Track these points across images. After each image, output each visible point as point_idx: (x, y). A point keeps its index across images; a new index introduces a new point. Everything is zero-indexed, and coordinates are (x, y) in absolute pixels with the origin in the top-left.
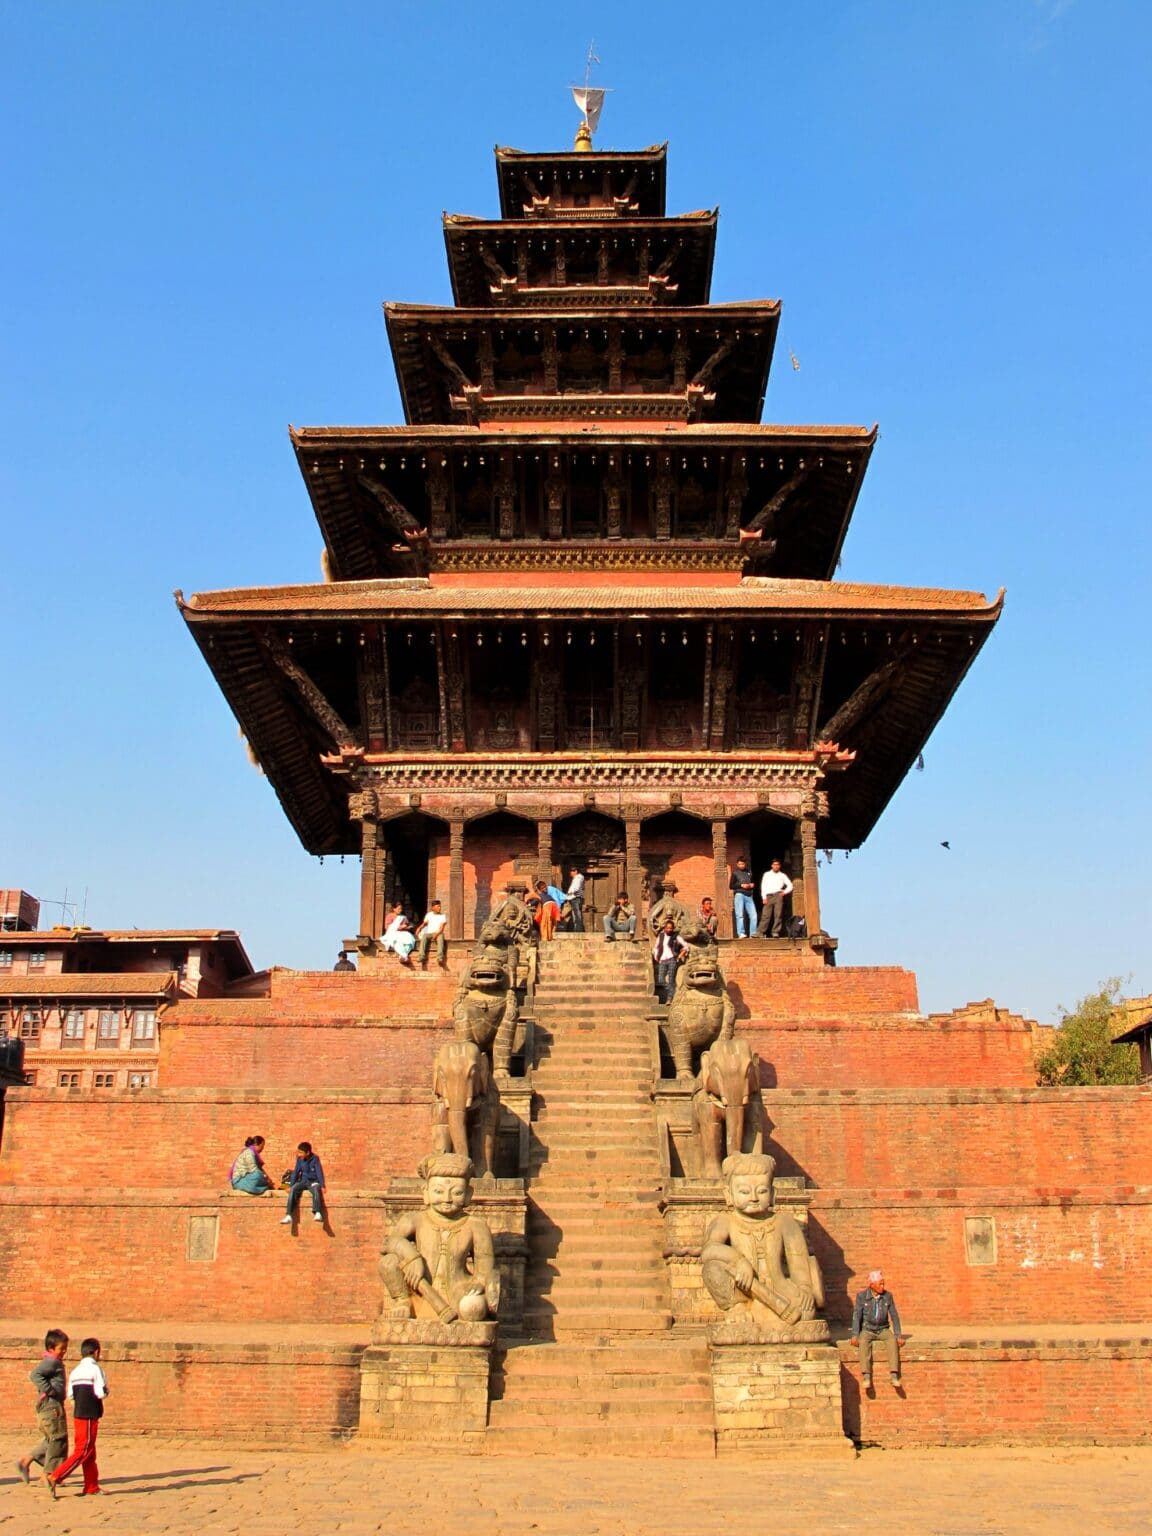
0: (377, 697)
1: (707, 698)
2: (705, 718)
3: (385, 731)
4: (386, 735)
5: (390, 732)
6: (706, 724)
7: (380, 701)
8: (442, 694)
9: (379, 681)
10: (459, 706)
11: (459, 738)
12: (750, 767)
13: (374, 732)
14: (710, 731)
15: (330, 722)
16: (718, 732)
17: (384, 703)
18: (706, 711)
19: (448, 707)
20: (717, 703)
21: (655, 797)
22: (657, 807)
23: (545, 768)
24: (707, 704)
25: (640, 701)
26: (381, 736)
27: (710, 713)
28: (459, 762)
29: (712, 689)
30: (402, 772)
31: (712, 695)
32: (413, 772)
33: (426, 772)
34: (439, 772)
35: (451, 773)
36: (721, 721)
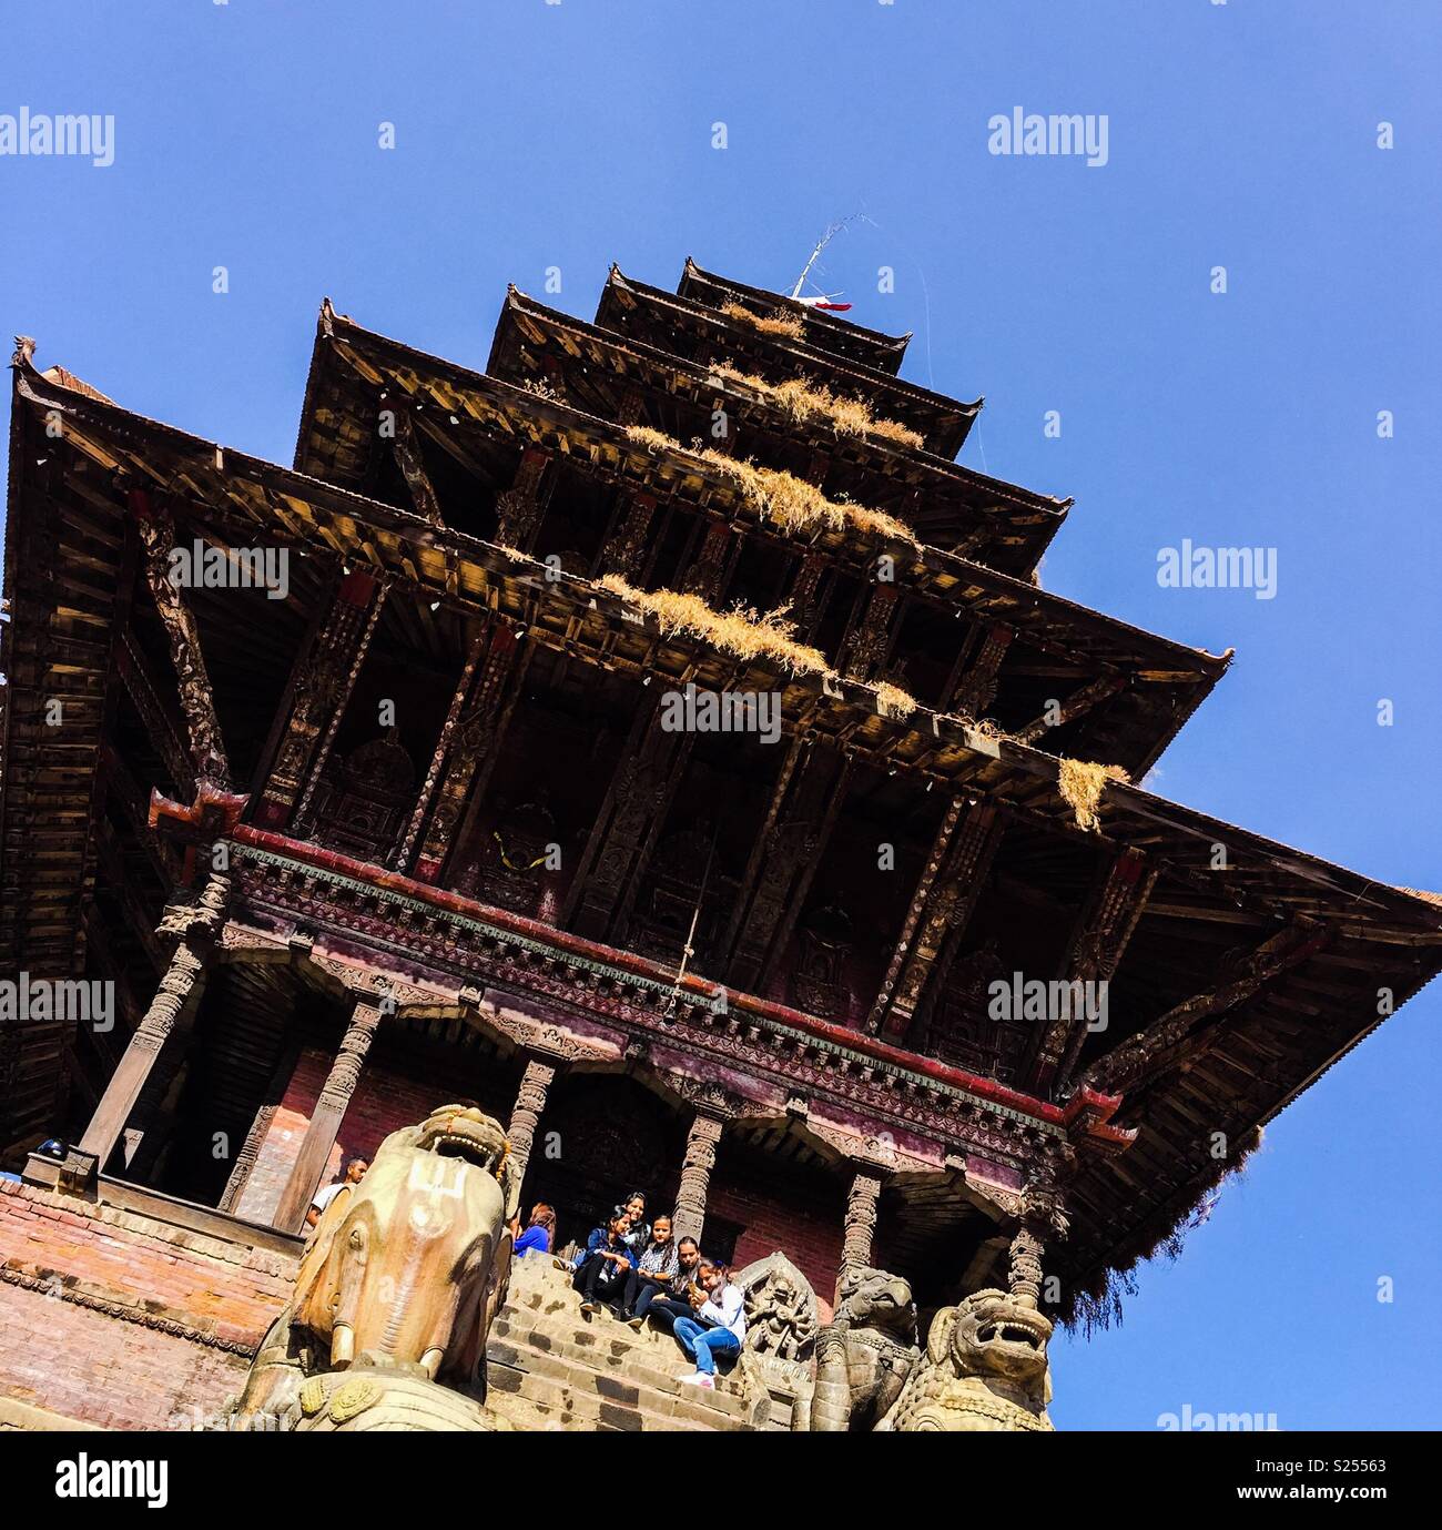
0: (312, 721)
1: (908, 934)
2: (893, 971)
3: (298, 795)
4: (298, 801)
5: (307, 798)
6: (889, 985)
7: (315, 732)
8: (439, 756)
9: (331, 691)
10: (460, 790)
11: (434, 854)
13: (277, 788)
14: (891, 1002)
15: (202, 734)
16: (904, 1008)
17: (320, 741)
19: (438, 785)
20: (922, 950)
22: (759, 1105)
23: (576, 963)
24: (903, 947)
25: (788, 901)
26: (287, 800)
27: (903, 967)
28: (418, 896)
29: (924, 919)
30: (298, 878)
31: (918, 931)
32: (322, 886)
33: (346, 895)
34: (372, 902)
35: (395, 910)
36: (915, 990)
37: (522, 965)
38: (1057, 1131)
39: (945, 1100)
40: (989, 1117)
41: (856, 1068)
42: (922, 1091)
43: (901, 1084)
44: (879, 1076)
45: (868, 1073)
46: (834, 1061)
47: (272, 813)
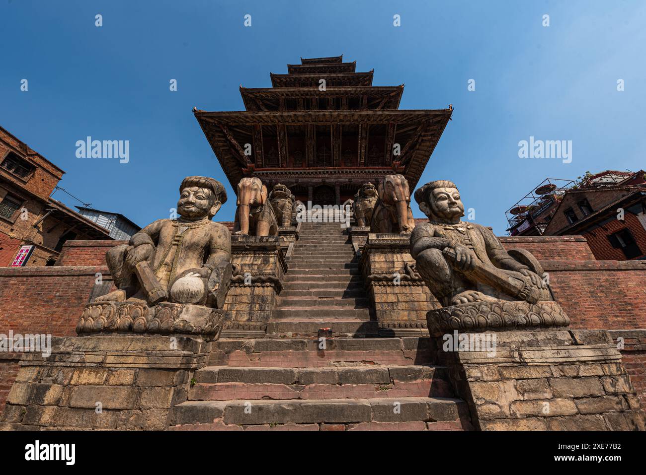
0: (259, 150)
1: (359, 149)
2: (359, 156)
3: (262, 161)
6: (359, 158)
7: (260, 151)
8: (279, 148)
9: (260, 144)
10: (284, 152)
11: (285, 163)
12: (373, 170)
13: (259, 162)
14: (360, 161)
16: (363, 161)
18: (359, 153)
19: (281, 152)
20: (362, 150)
21: (344, 179)
22: (344, 182)
23: (310, 171)
24: (359, 151)
25: (339, 150)
26: (261, 163)
27: (360, 154)
28: (284, 170)
29: (361, 146)
30: (267, 173)
31: (361, 148)
32: (271, 173)
33: (274, 173)
34: (278, 173)
35: (282, 173)
36: (363, 158)
37: (303, 174)
38: (391, 170)
39: (373, 172)
40: (380, 172)
41: (358, 172)
42: (369, 172)
43: (365, 172)
44: (362, 172)
45: (360, 172)
46: (354, 172)
47: (260, 166)
